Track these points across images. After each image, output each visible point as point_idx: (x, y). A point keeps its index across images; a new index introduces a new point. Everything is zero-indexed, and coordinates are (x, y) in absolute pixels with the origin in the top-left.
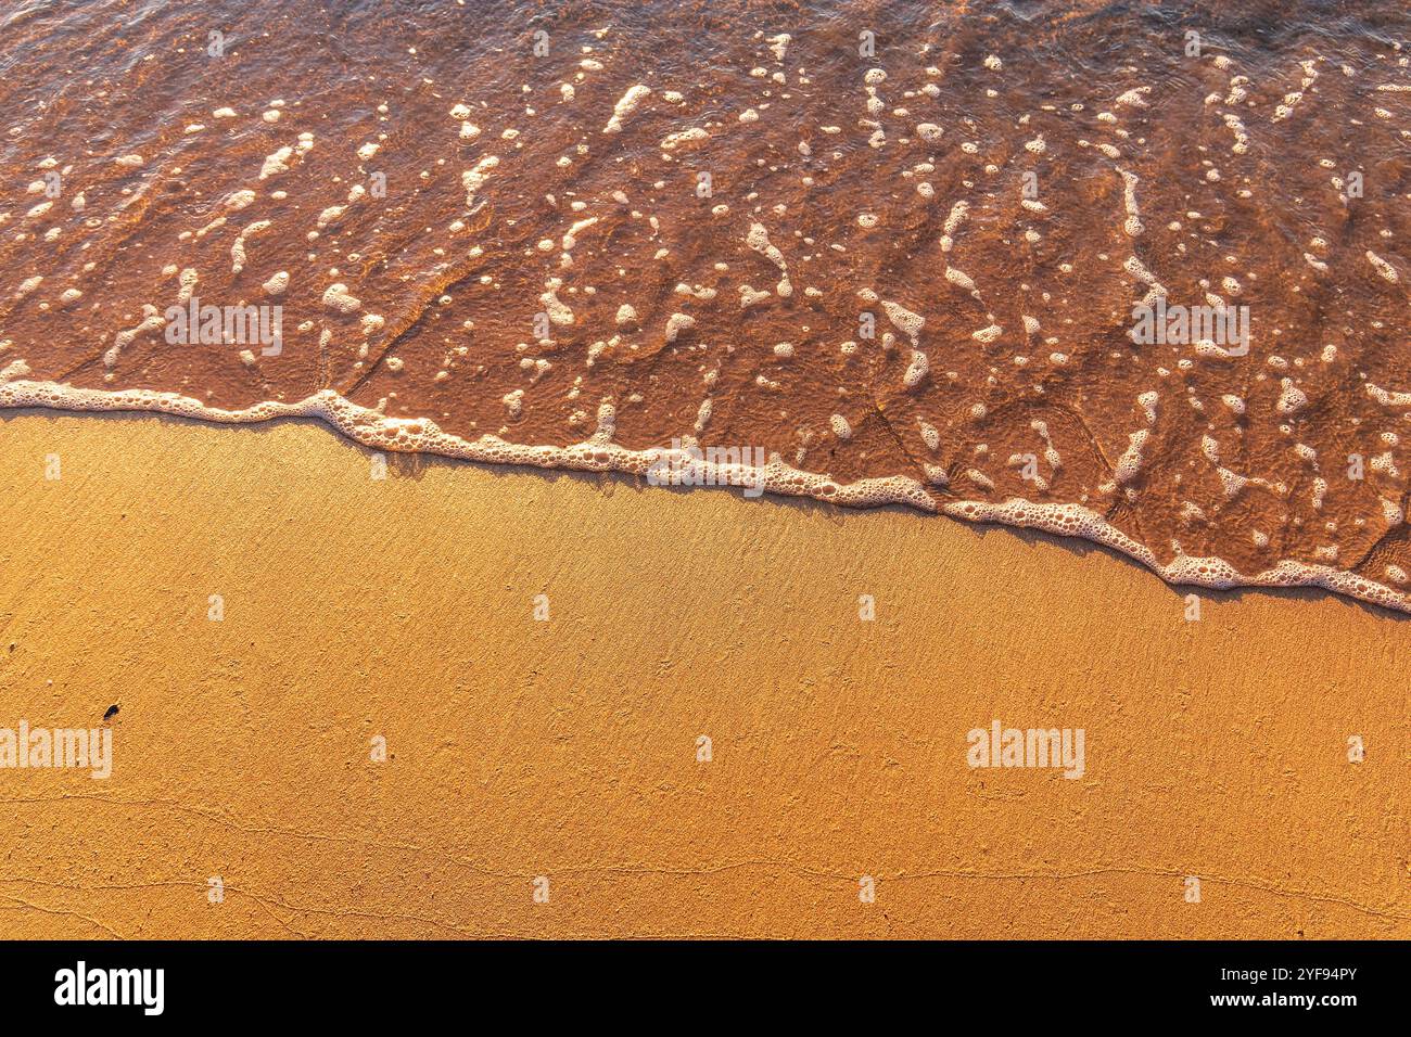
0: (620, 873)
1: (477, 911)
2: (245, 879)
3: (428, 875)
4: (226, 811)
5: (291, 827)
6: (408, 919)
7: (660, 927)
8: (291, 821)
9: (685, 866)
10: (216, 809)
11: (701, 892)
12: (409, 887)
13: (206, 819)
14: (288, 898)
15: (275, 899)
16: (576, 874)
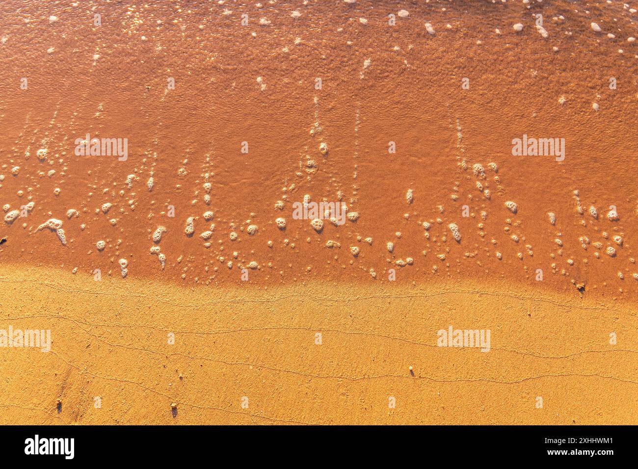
0: (234, 302)
1: (172, 322)
2: (69, 313)
3: (150, 308)
4: (58, 283)
5: (87, 289)
6: (141, 327)
7: (252, 325)
8: (87, 287)
9: (263, 299)
10: (53, 283)
11: (270, 309)
12: (142, 313)
13: (50, 288)
14: (88, 320)
15: (82, 320)
16: (215, 304)
